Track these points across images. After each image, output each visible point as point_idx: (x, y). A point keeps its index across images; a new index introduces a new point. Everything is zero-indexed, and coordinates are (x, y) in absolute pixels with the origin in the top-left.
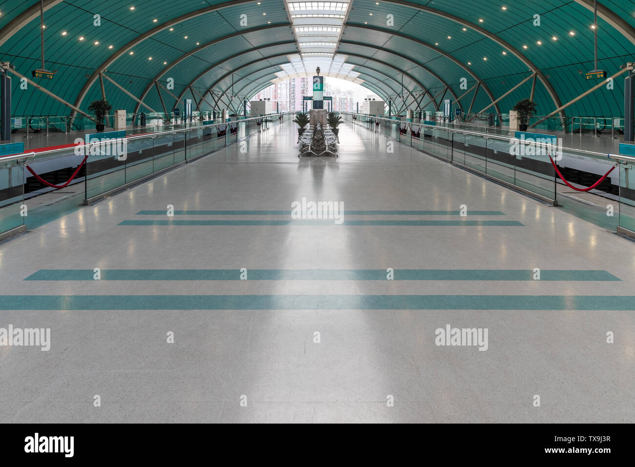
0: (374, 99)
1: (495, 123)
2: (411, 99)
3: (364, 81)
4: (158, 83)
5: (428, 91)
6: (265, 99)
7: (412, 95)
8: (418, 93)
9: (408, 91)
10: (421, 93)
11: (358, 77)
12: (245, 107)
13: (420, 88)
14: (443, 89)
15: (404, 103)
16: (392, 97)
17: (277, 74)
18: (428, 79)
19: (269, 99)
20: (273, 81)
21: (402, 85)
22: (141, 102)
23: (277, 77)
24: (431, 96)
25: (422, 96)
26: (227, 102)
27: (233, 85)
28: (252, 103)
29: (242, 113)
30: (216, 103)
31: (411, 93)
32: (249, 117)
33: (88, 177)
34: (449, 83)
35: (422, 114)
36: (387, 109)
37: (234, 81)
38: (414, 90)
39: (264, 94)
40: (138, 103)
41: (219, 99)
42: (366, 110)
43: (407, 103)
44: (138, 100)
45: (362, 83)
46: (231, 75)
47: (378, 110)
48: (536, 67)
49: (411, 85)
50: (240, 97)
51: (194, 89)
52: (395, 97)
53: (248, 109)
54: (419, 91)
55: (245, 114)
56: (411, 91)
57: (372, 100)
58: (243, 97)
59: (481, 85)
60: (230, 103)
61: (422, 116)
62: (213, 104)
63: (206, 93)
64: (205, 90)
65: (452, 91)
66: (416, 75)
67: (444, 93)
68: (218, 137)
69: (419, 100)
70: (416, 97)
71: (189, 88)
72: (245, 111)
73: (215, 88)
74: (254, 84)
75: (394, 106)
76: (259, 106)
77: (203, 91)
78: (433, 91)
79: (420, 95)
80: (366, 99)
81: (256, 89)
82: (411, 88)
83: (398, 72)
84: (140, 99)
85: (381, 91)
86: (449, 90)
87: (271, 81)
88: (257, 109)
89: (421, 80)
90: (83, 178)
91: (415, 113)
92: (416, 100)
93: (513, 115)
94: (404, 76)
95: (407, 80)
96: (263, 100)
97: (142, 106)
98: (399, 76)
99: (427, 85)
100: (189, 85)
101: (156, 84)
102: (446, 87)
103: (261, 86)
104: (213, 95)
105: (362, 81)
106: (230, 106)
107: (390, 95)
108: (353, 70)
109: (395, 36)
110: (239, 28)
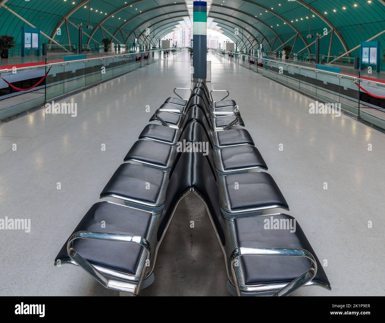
0: (229, 42)
2: (248, 42)
3: (224, 31)
4: (121, 30)
5: (255, 39)
6: (169, 39)
7: (248, 40)
9: (247, 38)
10: (253, 39)
11: (220, 29)
12: (159, 44)
13: (252, 37)
14: (262, 38)
15: (245, 44)
16: (239, 41)
17: (176, 26)
18: (256, 34)
19: (171, 39)
20: (174, 29)
21: (242, 34)
23: (176, 27)
26: (150, 40)
27: (154, 30)
28: (163, 41)
29: (158, 46)
30: (145, 40)
31: (248, 39)
32: (161, 49)
34: (265, 35)
35: (251, 50)
36: (235, 48)
39: (167, 37)
40: (112, 38)
41: (146, 38)
42: (224, 47)
43: (246, 44)
45: (222, 33)
46: (153, 26)
47: (231, 48)
49: (248, 36)
50: (156, 38)
51: (135, 33)
52: (240, 41)
53: (161, 44)
54: (252, 39)
55: (159, 47)
56: (248, 38)
57: (228, 42)
58: (157, 38)
59: (278, 37)
60: (152, 40)
62: (144, 40)
64: (140, 33)
65: (266, 39)
68: (145, 59)
69: (251, 43)
70: (250, 41)
71: (133, 33)
72: (159, 45)
74: (164, 31)
75: (240, 46)
76: (166, 43)
77: (139, 34)
78: (258, 39)
79: (252, 41)
80: (224, 42)
81: (163, 34)
83: (240, 28)
84: (114, 36)
85: (233, 37)
86: (265, 39)
87: (173, 29)
88: (166, 45)
89: (252, 33)
91: (248, 50)
92: (250, 43)
93: (284, 52)
94: (243, 30)
95: (245, 33)
96: (168, 40)
97: (114, 39)
98: (241, 30)
99: (255, 36)
100: (133, 31)
101: (120, 30)
102: (264, 37)
103: (167, 32)
104: (144, 36)
105: (223, 31)
106: (151, 42)
107: (238, 40)
108: (217, 25)
109: (236, 11)
110: (160, 5)
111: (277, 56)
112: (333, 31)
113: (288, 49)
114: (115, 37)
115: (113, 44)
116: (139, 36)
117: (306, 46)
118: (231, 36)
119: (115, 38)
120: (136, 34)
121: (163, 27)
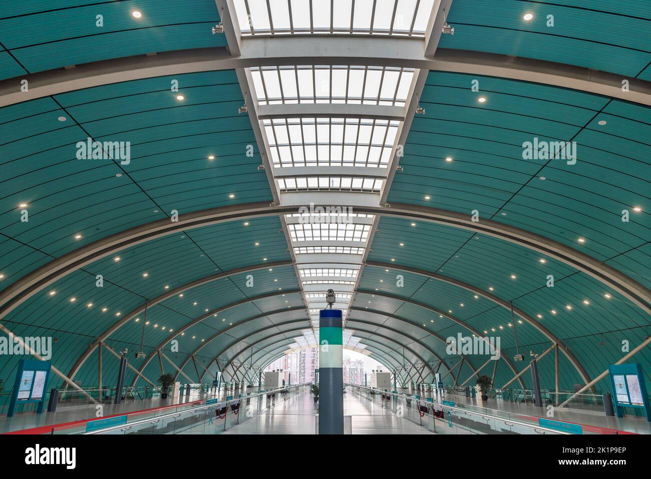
0: (381, 371)
2: (414, 371)
3: (371, 353)
4: (194, 357)
5: (426, 364)
6: (278, 370)
8: (419, 366)
9: (411, 363)
10: (422, 365)
11: (366, 349)
12: (260, 379)
13: (420, 362)
14: (437, 363)
15: (408, 374)
16: (398, 368)
17: (290, 345)
18: (427, 355)
19: (281, 370)
20: (286, 352)
21: (404, 357)
22: (180, 371)
23: (290, 348)
24: (430, 368)
25: (422, 368)
26: (244, 372)
27: (251, 356)
28: (267, 374)
29: (257, 384)
30: (235, 373)
31: (414, 366)
32: (263, 390)
34: (442, 357)
35: (421, 386)
36: (392, 382)
37: (253, 353)
38: (416, 363)
40: (178, 372)
41: (238, 369)
42: (373, 383)
43: (412, 374)
44: (178, 369)
45: (369, 354)
46: (251, 347)
47: (385, 381)
49: (414, 359)
50: (255, 368)
51: (219, 361)
52: (400, 369)
53: (262, 380)
54: (420, 364)
55: (260, 385)
56: (413, 363)
57: (379, 372)
58: (257, 368)
59: (465, 360)
60: (247, 373)
61: (421, 388)
62: (232, 373)
63: (227, 365)
64: (227, 362)
65: (445, 364)
66: (417, 351)
67: (438, 367)
69: (420, 371)
70: (418, 369)
71: (215, 361)
72: (260, 382)
74: (268, 355)
75: (401, 377)
76: (272, 377)
77: (225, 362)
78: (431, 364)
79: (421, 368)
80: (373, 371)
81: (268, 361)
83: (400, 346)
84: (180, 369)
85: (387, 362)
86: (442, 363)
87: (284, 352)
88: (271, 380)
89: (421, 354)
91: (415, 386)
92: (418, 372)
94: (405, 349)
95: (409, 354)
96: (276, 371)
97: (180, 373)
98: (401, 350)
99: (426, 360)
100: (215, 359)
101: (192, 358)
102: (440, 361)
103: (275, 357)
104: (234, 366)
105: (369, 353)
106: (246, 376)
107: (396, 366)
108: (360, 342)
109: (391, 318)
110: (264, 311)
111: (468, 395)
112: (558, 348)
113: (484, 382)
114: (182, 370)
115: (178, 385)
116: (226, 367)
117: (515, 374)
118: (385, 360)
119: (183, 373)
120: (221, 362)
121: (267, 349)
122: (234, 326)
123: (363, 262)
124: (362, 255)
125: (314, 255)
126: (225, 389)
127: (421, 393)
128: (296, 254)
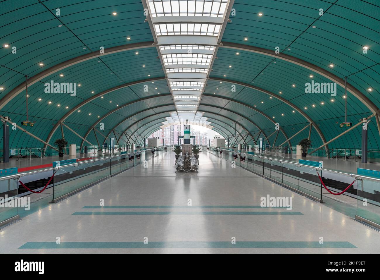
0: (219, 138)
1: (288, 152)
2: (240, 138)
3: (213, 127)
5: (250, 133)
6: (156, 137)
7: (241, 135)
8: (245, 134)
10: (246, 134)
11: (210, 125)
13: (245, 131)
17: (163, 123)
18: (250, 126)
19: (159, 137)
20: (161, 127)
21: (235, 130)
22: (85, 140)
23: (163, 125)
24: (252, 136)
25: (247, 136)
26: (135, 139)
27: (138, 129)
28: (149, 139)
29: (143, 146)
31: (240, 134)
32: (147, 149)
33: (55, 184)
34: (262, 128)
35: (247, 146)
36: (227, 143)
37: (139, 127)
38: (242, 132)
39: (156, 134)
41: (130, 137)
42: (214, 145)
43: (238, 140)
44: (83, 139)
46: (137, 124)
47: (221, 144)
48: (311, 120)
49: (241, 130)
51: (115, 132)
52: (231, 136)
53: (147, 143)
54: (245, 133)
55: (145, 146)
56: (240, 133)
57: (218, 138)
58: (144, 136)
59: (280, 130)
60: (136, 140)
61: (247, 147)
62: (127, 140)
63: (122, 134)
64: (122, 132)
65: (264, 133)
66: (243, 124)
67: (259, 134)
69: (245, 138)
70: (243, 136)
71: (112, 131)
72: (145, 144)
73: (128, 131)
74: (150, 129)
75: (231, 142)
77: (121, 133)
78: (253, 133)
79: (246, 135)
80: (214, 138)
81: (150, 132)
82: (240, 131)
83: (233, 122)
85: (223, 132)
86: (262, 132)
88: (152, 143)
89: (246, 126)
90: (52, 185)
91: (242, 146)
92: (243, 138)
94: (236, 124)
95: (238, 127)
98: (233, 125)
99: (250, 130)
100: (112, 130)
101: (93, 129)
102: (260, 131)
103: (154, 130)
104: (126, 135)
106: (136, 141)
107: (228, 135)
108: (207, 120)
109: (231, 101)
110: (141, 97)
111: (286, 153)
121: (149, 125)
122: (120, 107)
123: (218, 43)
124: (217, 37)
125: (174, 37)
126: (119, 149)
127: (247, 150)
128: (158, 36)
